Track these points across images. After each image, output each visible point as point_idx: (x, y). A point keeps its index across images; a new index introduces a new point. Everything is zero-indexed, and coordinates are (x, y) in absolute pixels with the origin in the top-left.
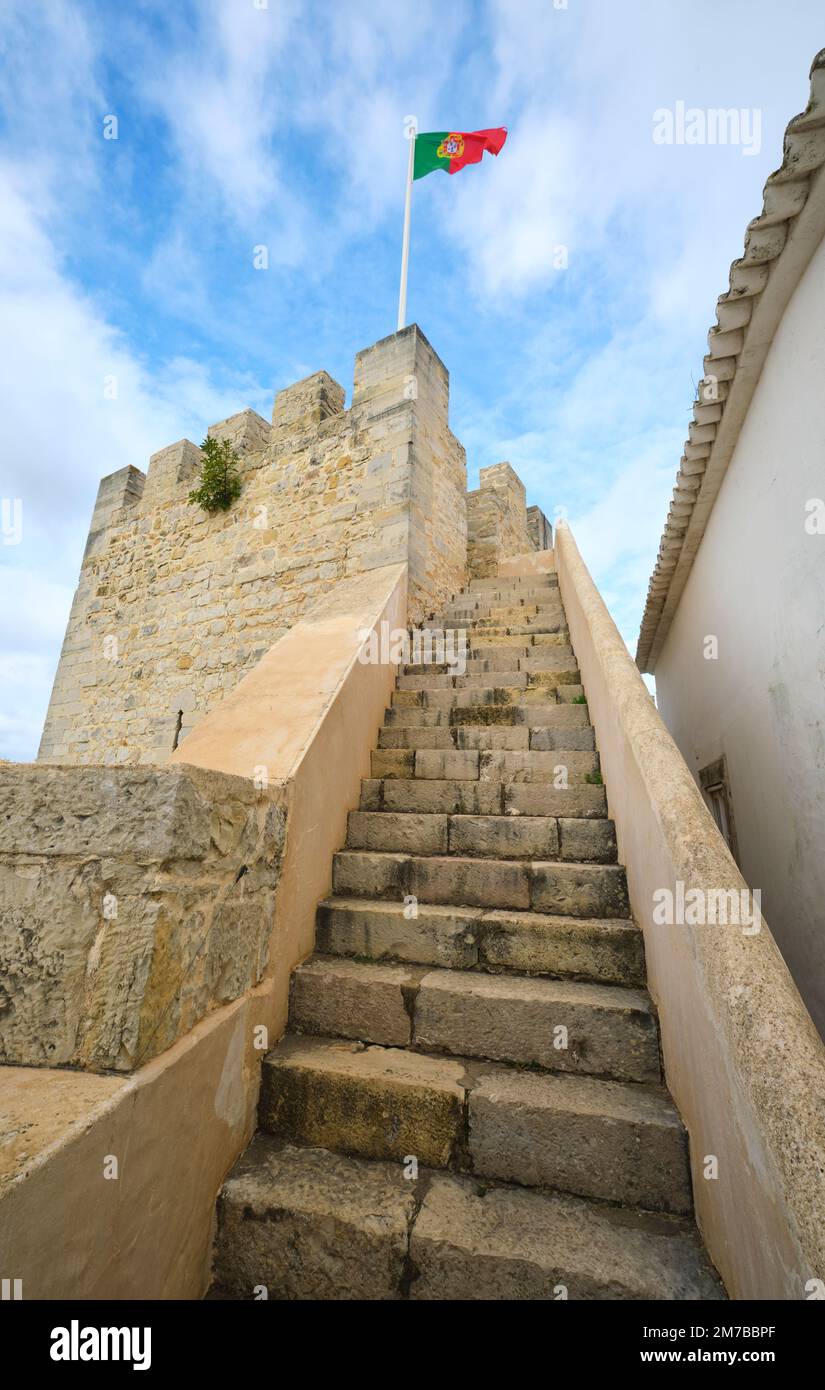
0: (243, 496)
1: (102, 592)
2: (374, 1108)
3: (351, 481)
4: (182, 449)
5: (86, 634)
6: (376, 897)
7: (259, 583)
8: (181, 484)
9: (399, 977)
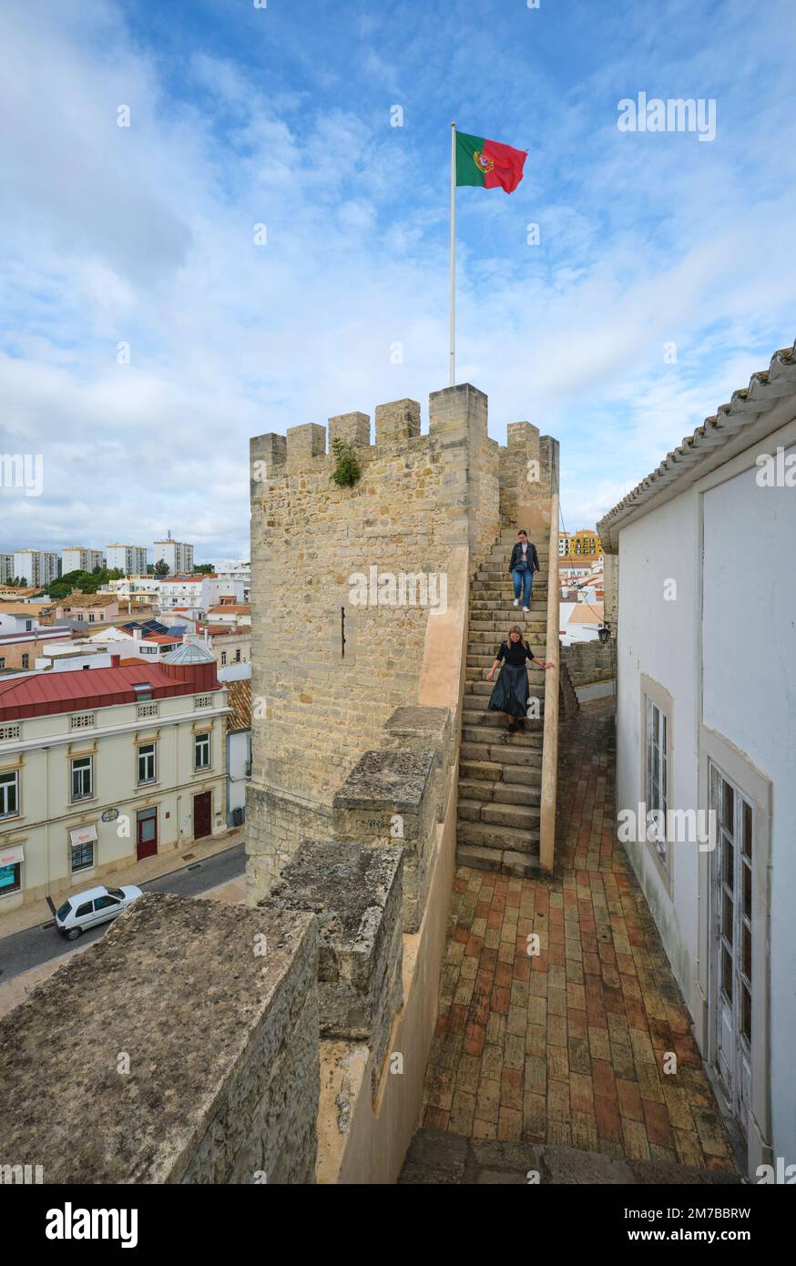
0: (362, 478)
1: (271, 524)
2: (483, 772)
3: (433, 486)
4: (311, 430)
5: (265, 551)
6: (476, 725)
7: (380, 539)
8: (315, 458)
9: (486, 747)
